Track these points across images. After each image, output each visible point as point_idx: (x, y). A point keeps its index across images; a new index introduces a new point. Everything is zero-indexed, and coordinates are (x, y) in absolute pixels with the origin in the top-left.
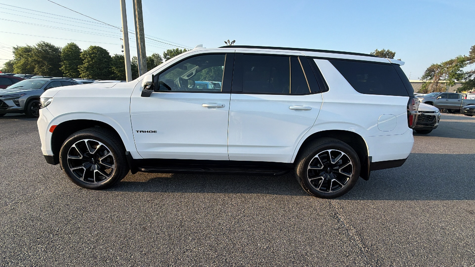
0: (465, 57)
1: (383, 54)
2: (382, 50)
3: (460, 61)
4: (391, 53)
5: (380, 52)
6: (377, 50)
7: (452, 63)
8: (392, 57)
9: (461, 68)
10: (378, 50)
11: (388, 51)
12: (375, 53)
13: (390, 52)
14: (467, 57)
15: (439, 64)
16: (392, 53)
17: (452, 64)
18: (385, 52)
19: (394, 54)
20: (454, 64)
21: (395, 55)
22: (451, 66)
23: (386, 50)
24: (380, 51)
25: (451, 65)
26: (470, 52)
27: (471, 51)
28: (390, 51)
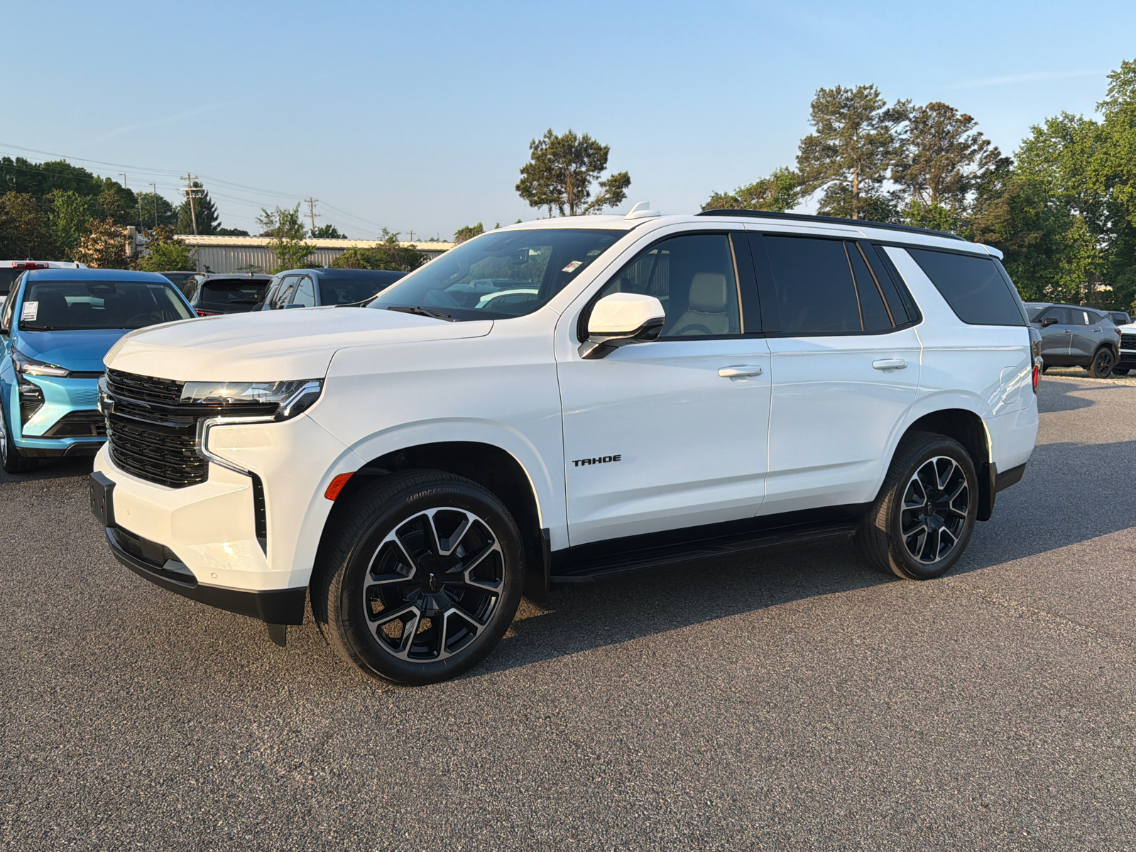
0: (789, 172)
1: (571, 147)
2: (567, 133)
3: (783, 188)
4: (595, 149)
5: (563, 140)
6: (550, 132)
7: (764, 193)
8: (602, 164)
9: (788, 209)
10: (554, 133)
11: (584, 138)
12: (544, 142)
13: (593, 144)
14: (793, 173)
15: (732, 194)
16: (601, 149)
17: (764, 196)
18: (576, 144)
19: (606, 154)
20: (769, 195)
21: (609, 156)
22: (762, 200)
23: (580, 136)
24: (560, 137)
25: (763, 198)
26: (797, 157)
27: (800, 154)
28: (593, 140)
